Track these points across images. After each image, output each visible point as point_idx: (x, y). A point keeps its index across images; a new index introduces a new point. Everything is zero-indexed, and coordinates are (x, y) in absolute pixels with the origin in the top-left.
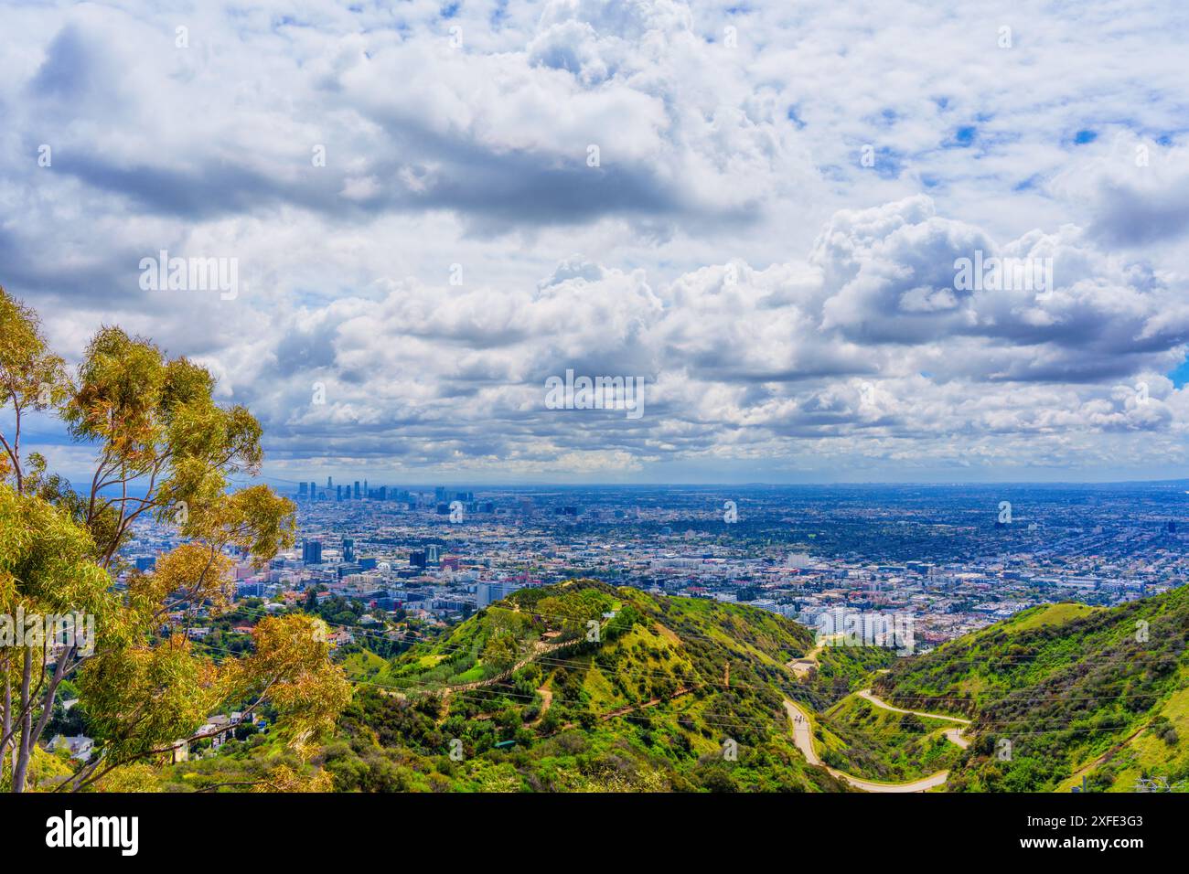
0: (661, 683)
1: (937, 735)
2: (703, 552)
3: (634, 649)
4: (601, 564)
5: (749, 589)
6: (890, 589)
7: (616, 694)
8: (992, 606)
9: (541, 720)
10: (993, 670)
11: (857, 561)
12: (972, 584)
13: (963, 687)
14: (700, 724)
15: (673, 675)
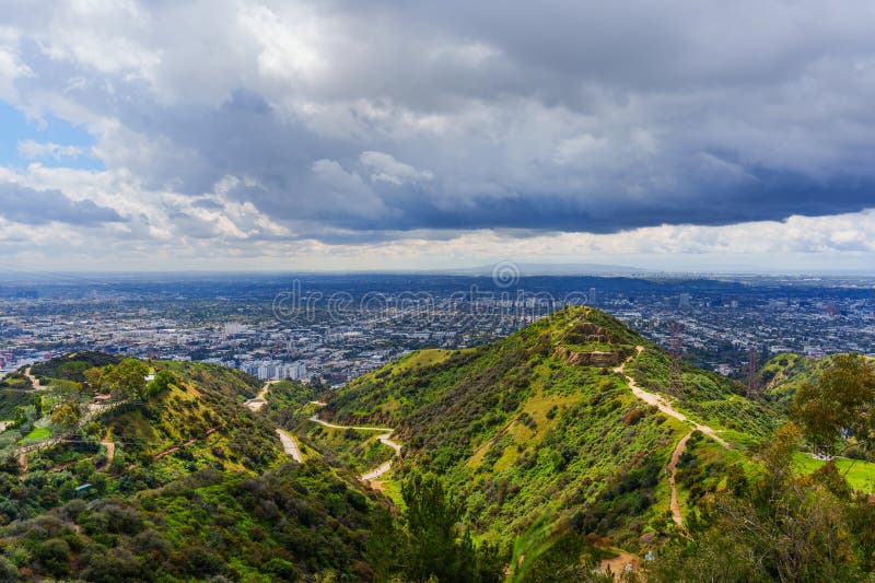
0: (195, 426)
1: (373, 440)
2: (156, 324)
3: (172, 403)
4: (67, 337)
5: (198, 351)
6: (301, 345)
7: (163, 438)
8: (369, 353)
9: (109, 465)
10: (402, 394)
11: (275, 327)
12: (355, 340)
13: (385, 407)
14: (227, 452)
15: (203, 420)
